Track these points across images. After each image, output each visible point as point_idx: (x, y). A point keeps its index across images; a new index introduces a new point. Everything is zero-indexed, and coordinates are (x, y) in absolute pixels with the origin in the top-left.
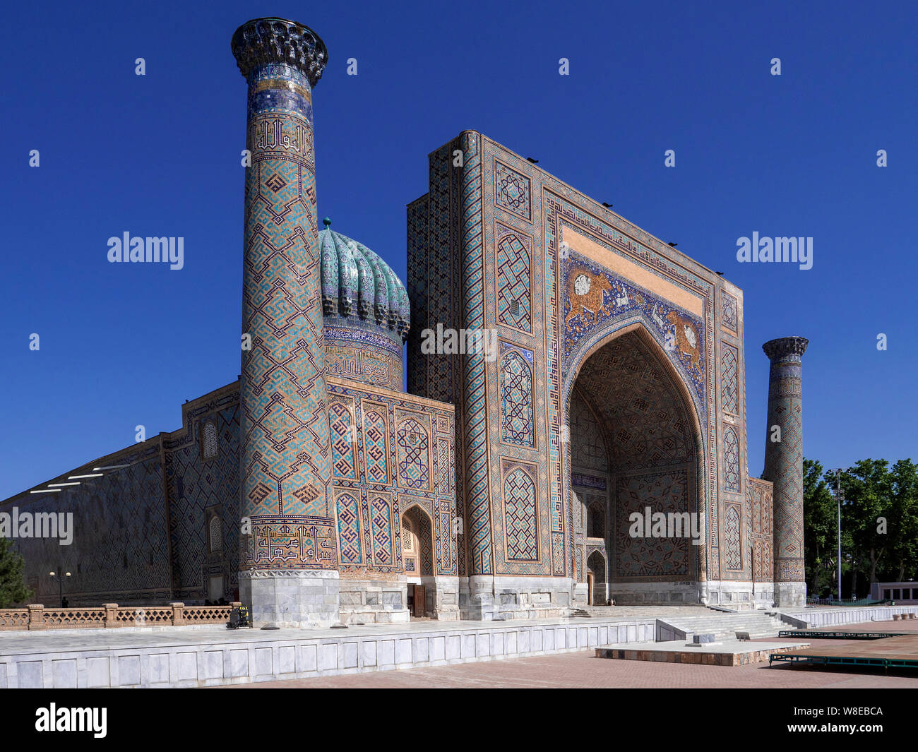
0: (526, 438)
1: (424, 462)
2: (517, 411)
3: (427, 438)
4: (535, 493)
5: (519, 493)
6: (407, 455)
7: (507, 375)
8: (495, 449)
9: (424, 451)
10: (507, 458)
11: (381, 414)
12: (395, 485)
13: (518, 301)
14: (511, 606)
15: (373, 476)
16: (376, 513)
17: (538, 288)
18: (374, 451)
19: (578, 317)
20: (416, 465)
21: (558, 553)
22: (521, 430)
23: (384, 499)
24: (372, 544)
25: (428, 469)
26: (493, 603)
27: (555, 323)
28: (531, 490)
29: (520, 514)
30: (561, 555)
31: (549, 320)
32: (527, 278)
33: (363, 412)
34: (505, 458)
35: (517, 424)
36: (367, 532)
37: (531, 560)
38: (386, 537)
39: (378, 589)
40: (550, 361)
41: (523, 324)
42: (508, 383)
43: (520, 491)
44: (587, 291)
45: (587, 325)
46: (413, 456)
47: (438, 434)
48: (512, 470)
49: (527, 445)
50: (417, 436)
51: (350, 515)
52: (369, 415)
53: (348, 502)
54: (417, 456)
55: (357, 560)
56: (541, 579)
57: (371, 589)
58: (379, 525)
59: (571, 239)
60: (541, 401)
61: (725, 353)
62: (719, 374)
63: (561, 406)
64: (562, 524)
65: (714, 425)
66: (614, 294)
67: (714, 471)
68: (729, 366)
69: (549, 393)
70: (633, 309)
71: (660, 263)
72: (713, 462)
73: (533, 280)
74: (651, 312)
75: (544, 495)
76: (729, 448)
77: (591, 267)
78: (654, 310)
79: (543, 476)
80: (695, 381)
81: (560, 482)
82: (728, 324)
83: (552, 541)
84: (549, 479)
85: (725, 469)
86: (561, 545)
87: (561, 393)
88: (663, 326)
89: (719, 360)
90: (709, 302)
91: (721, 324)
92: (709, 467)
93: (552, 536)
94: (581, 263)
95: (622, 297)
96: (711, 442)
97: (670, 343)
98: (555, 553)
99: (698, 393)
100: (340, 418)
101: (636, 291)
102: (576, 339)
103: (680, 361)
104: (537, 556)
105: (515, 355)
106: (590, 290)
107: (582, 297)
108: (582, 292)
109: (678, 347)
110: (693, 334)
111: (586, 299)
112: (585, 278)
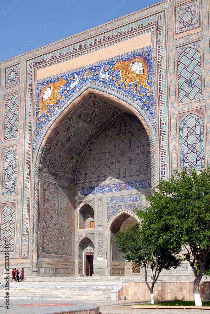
0: (13, 190)
2: (10, 178)
5: (8, 218)
7: (6, 163)
10: (3, 203)
13: (14, 125)
19: (44, 112)
21: (25, 246)
22: (11, 186)
27: (30, 124)
28: (14, 215)
29: (8, 228)
30: (27, 246)
35: (9, 184)
37: (10, 251)
41: (15, 135)
45: (49, 114)
48: (5, 208)
49: (13, 194)
59: (42, 74)
60: (21, 169)
61: (183, 54)
62: (172, 77)
63: (32, 166)
64: (28, 229)
65: (166, 122)
66: (67, 85)
67: (166, 159)
68: (189, 62)
69: (25, 162)
70: (82, 84)
71: (107, 38)
72: (163, 152)
73: (19, 111)
74: (98, 75)
75: (19, 216)
76: (189, 132)
77: (54, 80)
78: (101, 72)
79: (19, 207)
80: (143, 97)
81: (29, 207)
82: (186, 29)
83: (22, 239)
84: (22, 207)
85: (182, 153)
86: (27, 241)
87: (32, 160)
88: (109, 77)
89: (171, 66)
90: (158, 28)
91: (176, 34)
92: (158, 158)
93: (22, 237)
94: (47, 82)
95: (74, 82)
96: (161, 136)
97: (115, 85)
98: (23, 246)
99: (145, 105)
101: (85, 71)
102: (42, 125)
103: (126, 92)
104: (14, 249)
105: (11, 151)
106: (52, 94)
107: (47, 100)
108: (47, 98)
109: (123, 83)
110: (140, 64)
111: (50, 99)
112: (49, 89)
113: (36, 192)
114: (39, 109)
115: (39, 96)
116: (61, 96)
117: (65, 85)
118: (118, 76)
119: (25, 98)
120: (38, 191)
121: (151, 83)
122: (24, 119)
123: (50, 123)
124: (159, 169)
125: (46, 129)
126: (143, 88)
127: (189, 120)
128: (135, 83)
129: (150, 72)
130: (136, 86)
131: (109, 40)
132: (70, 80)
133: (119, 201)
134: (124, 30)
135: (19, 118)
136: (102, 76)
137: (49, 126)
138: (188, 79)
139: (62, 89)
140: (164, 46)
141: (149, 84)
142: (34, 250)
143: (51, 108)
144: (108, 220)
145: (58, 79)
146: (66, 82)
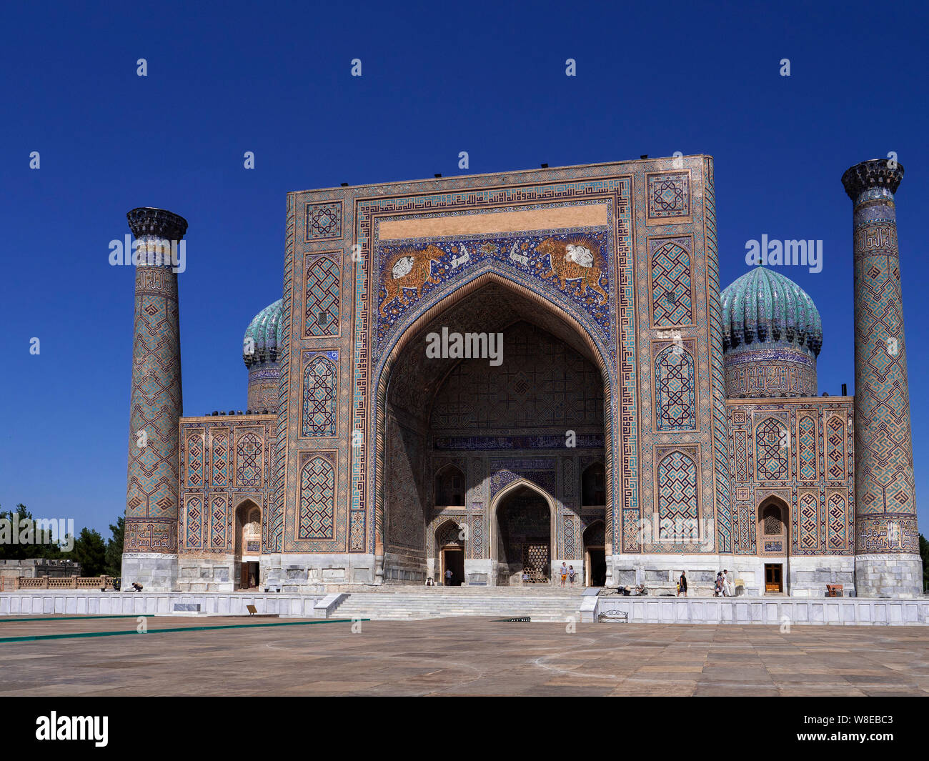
0: (328, 428)
1: (258, 464)
2: (320, 407)
3: (261, 445)
4: (334, 477)
5: (317, 479)
7: (312, 379)
8: (294, 445)
9: (259, 456)
10: (305, 451)
11: (226, 435)
12: (231, 486)
13: (327, 312)
14: (300, 580)
15: (216, 482)
16: (216, 509)
17: (346, 292)
18: (218, 463)
19: (396, 299)
21: (358, 530)
22: (323, 422)
25: (260, 470)
26: (279, 577)
27: (365, 316)
28: (330, 475)
30: (361, 532)
31: (358, 316)
32: (336, 287)
33: (211, 436)
34: (302, 451)
35: (319, 418)
37: (326, 538)
39: (210, 566)
40: (358, 352)
41: (330, 330)
42: (312, 386)
43: (318, 477)
44: (409, 271)
46: (250, 461)
47: (270, 440)
48: (310, 460)
49: (328, 436)
50: (254, 445)
51: (196, 512)
52: (217, 438)
53: (196, 503)
54: (253, 461)
55: (198, 544)
56: (333, 556)
57: (204, 565)
58: (218, 519)
59: (390, 230)
60: (345, 392)
61: (661, 251)
62: (643, 283)
63: (370, 390)
64: (364, 501)
65: (632, 350)
66: (446, 259)
67: (632, 410)
68: (670, 265)
69: (355, 382)
70: (476, 263)
71: (524, 195)
72: (628, 398)
73: (341, 287)
74: (507, 254)
75: (343, 477)
76: (671, 372)
77: (416, 245)
78: (513, 250)
79: (343, 460)
80: (591, 306)
81: (365, 462)
82: (666, 213)
83: (350, 519)
84: (349, 462)
85: (659, 403)
86: (361, 522)
87: (370, 379)
88: (529, 262)
89: (642, 266)
90: (619, 201)
91: (649, 218)
92: (619, 406)
93: (350, 515)
94: (402, 247)
95: (459, 256)
96: (625, 373)
97: (540, 277)
98: (354, 531)
99: (596, 319)
100: (196, 445)
101: (482, 242)
102: (392, 321)
103: (561, 291)
104: (332, 535)
105: (321, 359)
106: (412, 269)
107: (402, 279)
108: (403, 275)
109: (555, 277)
110: (588, 251)
111: (408, 278)
112: (406, 259)
113: (379, 437)
114: (384, 291)
115: (385, 270)
116: (433, 277)
117: (442, 259)
118: (546, 263)
119: (353, 268)
120: (383, 435)
121: (607, 285)
122: (353, 304)
123: (410, 320)
124: (619, 423)
125: (401, 329)
126: (591, 291)
127: (671, 354)
128: (578, 281)
129: (603, 267)
130: (579, 285)
131: (529, 201)
132: (451, 252)
133: (514, 465)
134: (556, 189)
135: (341, 300)
136: (514, 257)
137: (406, 324)
138: (670, 292)
139: (433, 265)
140: (629, 231)
141: (603, 287)
142: (377, 539)
143: (411, 294)
144: (493, 494)
145: (425, 247)
146: (442, 254)
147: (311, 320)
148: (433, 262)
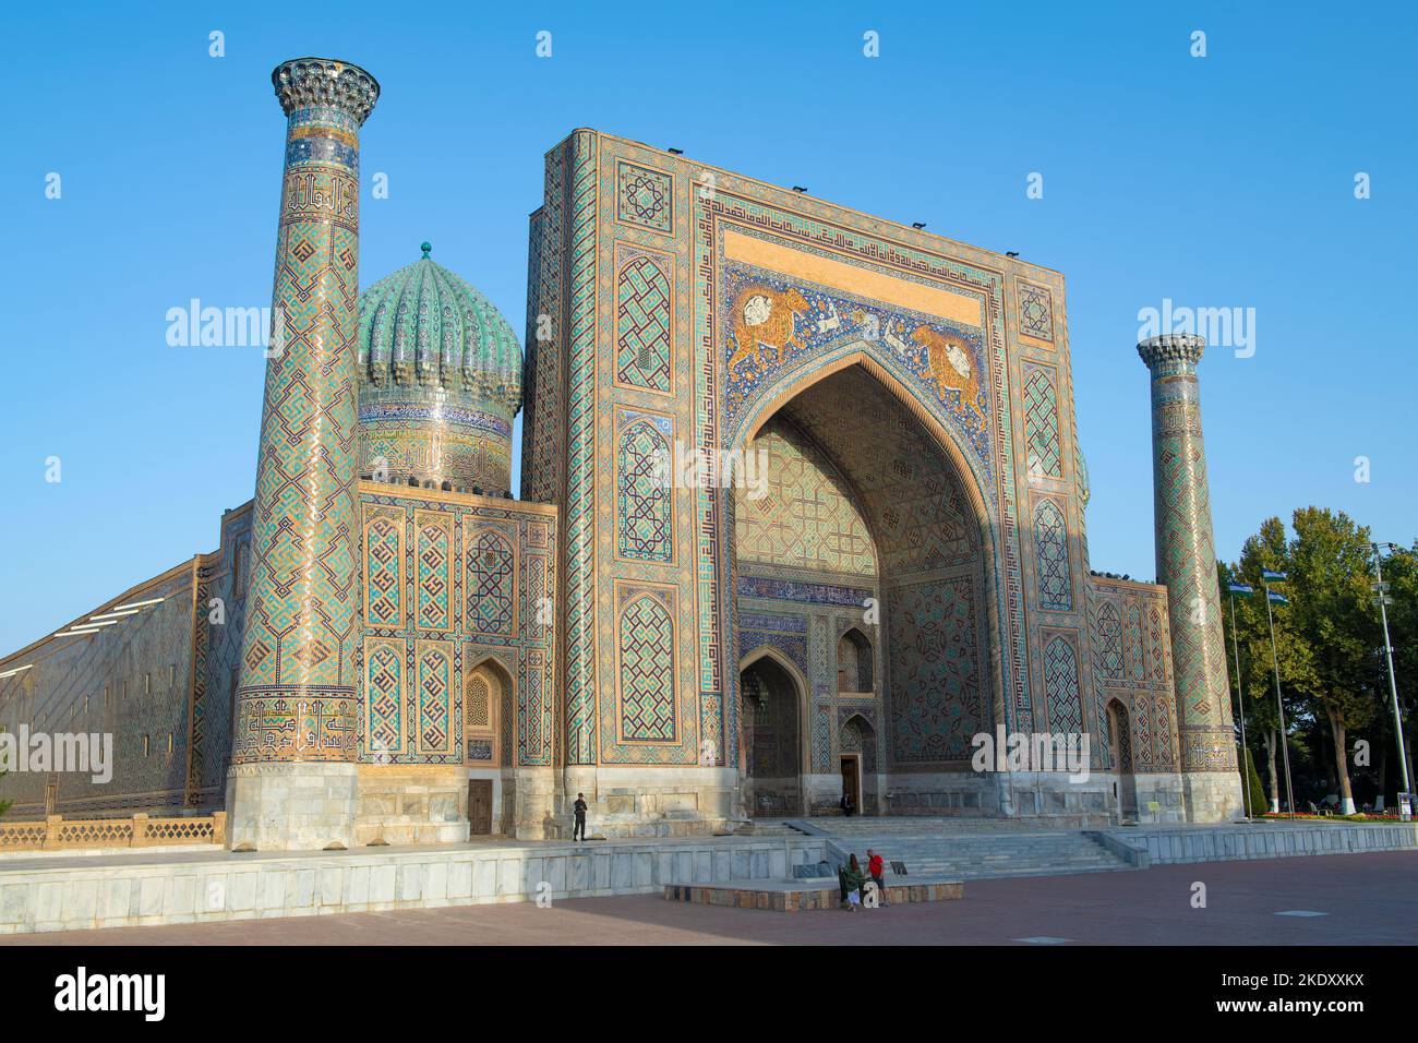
0: (659, 548)
1: (506, 592)
2: (644, 510)
3: (512, 557)
4: (672, 633)
5: (645, 634)
6: (480, 584)
7: (630, 458)
8: (606, 569)
9: (507, 576)
10: (626, 582)
11: (444, 529)
12: (458, 630)
13: (651, 349)
14: (628, 814)
15: (427, 619)
16: (428, 673)
17: (683, 326)
18: (430, 582)
19: (750, 357)
20: (494, 599)
21: (712, 727)
22: (650, 537)
23: (442, 651)
24: (418, 720)
25: (511, 604)
27: (710, 372)
28: (665, 628)
29: (646, 666)
30: (718, 730)
31: (700, 369)
32: (665, 313)
33: (417, 527)
34: (622, 581)
35: (645, 528)
36: (411, 703)
37: (665, 739)
38: (441, 708)
39: (423, 789)
40: (700, 428)
41: (656, 381)
42: (630, 469)
43: (646, 631)
44: (766, 318)
45: (765, 367)
46: (490, 585)
47: (529, 551)
48: (633, 600)
49: (661, 560)
50: (497, 555)
51: (388, 678)
52: (427, 531)
53: (388, 658)
54: (496, 585)
55: (393, 745)
56: (680, 770)
58: (431, 692)
59: (739, 248)
60: (685, 493)
61: (1031, 378)
63: (719, 494)
64: (722, 678)
65: (1012, 499)
66: (812, 315)
67: (1016, 576)
68: (1040, 399)
70: (846, 334)
71: (897, 257)
72: (1011, 560)
73: (671, 315)
74: (881, 332)
75: (687, 635)
77: (774, 282)
78: (888, 328)
79: (686, 606)
80: (971, 430)
81: (717, 613)
82: (1033, 332)
83: (700, 705)
84: (697, 611)
85: (1039, 572)
86: (715, 711)
88: (906, 351)
89: (1016, 392)
90: (992, 302)
91: (1020, 333)
93: (699, 699)
94: (756, 279)
95: (827, 318)
96: (1007, 526)
97: (918, 375)
98: (706, 728)
99: (977, 449)
100: (384, 539)
101: (852, 305)
102: (746, 390)
103: (941, 402)
104: (674, 733)
105: (645, 427)
106: (770, 317)
107: (757, 328)
108: (758, 322)
109: (934, 380)
110: (964, 355)
111: (764, 329)
112: (761, 300)
116: (796, 337)
119: (689, 289)
121: (985, 407)
122: (690, 348)
124: (1006, 593)
131: (903, 267)
135: (673, 336)
136: (890, 339)
138: (1041, 431)
142: (740, 744)
143: (770, 356)
146: (807, 307)
147: (627, 357)
148: (796, 315)
